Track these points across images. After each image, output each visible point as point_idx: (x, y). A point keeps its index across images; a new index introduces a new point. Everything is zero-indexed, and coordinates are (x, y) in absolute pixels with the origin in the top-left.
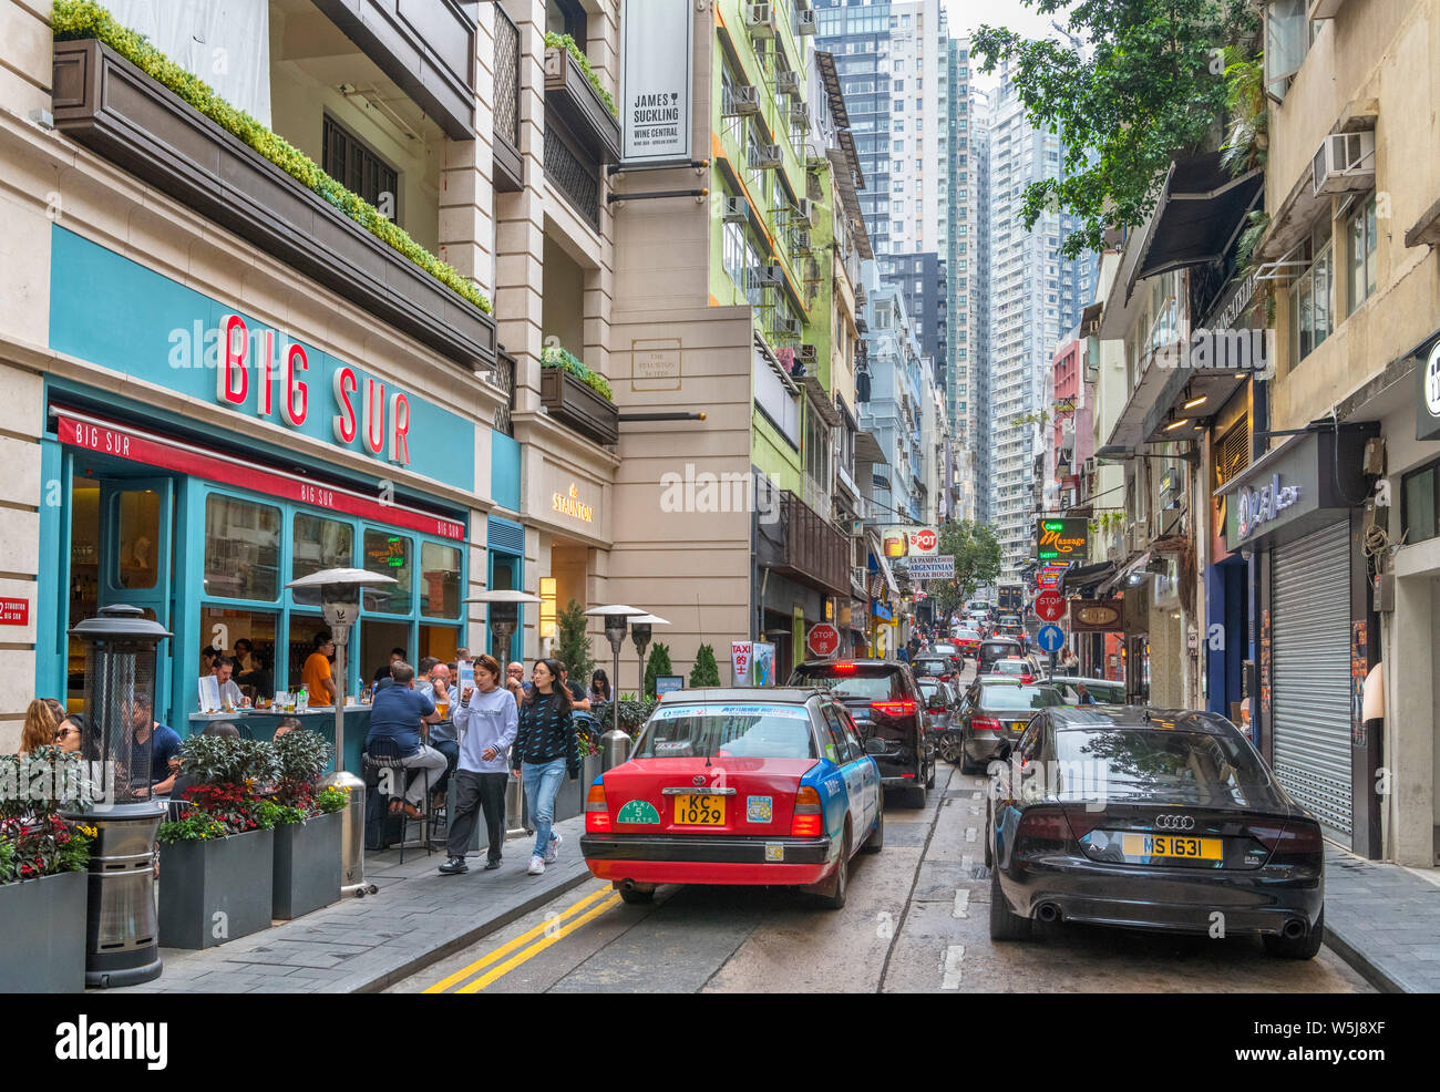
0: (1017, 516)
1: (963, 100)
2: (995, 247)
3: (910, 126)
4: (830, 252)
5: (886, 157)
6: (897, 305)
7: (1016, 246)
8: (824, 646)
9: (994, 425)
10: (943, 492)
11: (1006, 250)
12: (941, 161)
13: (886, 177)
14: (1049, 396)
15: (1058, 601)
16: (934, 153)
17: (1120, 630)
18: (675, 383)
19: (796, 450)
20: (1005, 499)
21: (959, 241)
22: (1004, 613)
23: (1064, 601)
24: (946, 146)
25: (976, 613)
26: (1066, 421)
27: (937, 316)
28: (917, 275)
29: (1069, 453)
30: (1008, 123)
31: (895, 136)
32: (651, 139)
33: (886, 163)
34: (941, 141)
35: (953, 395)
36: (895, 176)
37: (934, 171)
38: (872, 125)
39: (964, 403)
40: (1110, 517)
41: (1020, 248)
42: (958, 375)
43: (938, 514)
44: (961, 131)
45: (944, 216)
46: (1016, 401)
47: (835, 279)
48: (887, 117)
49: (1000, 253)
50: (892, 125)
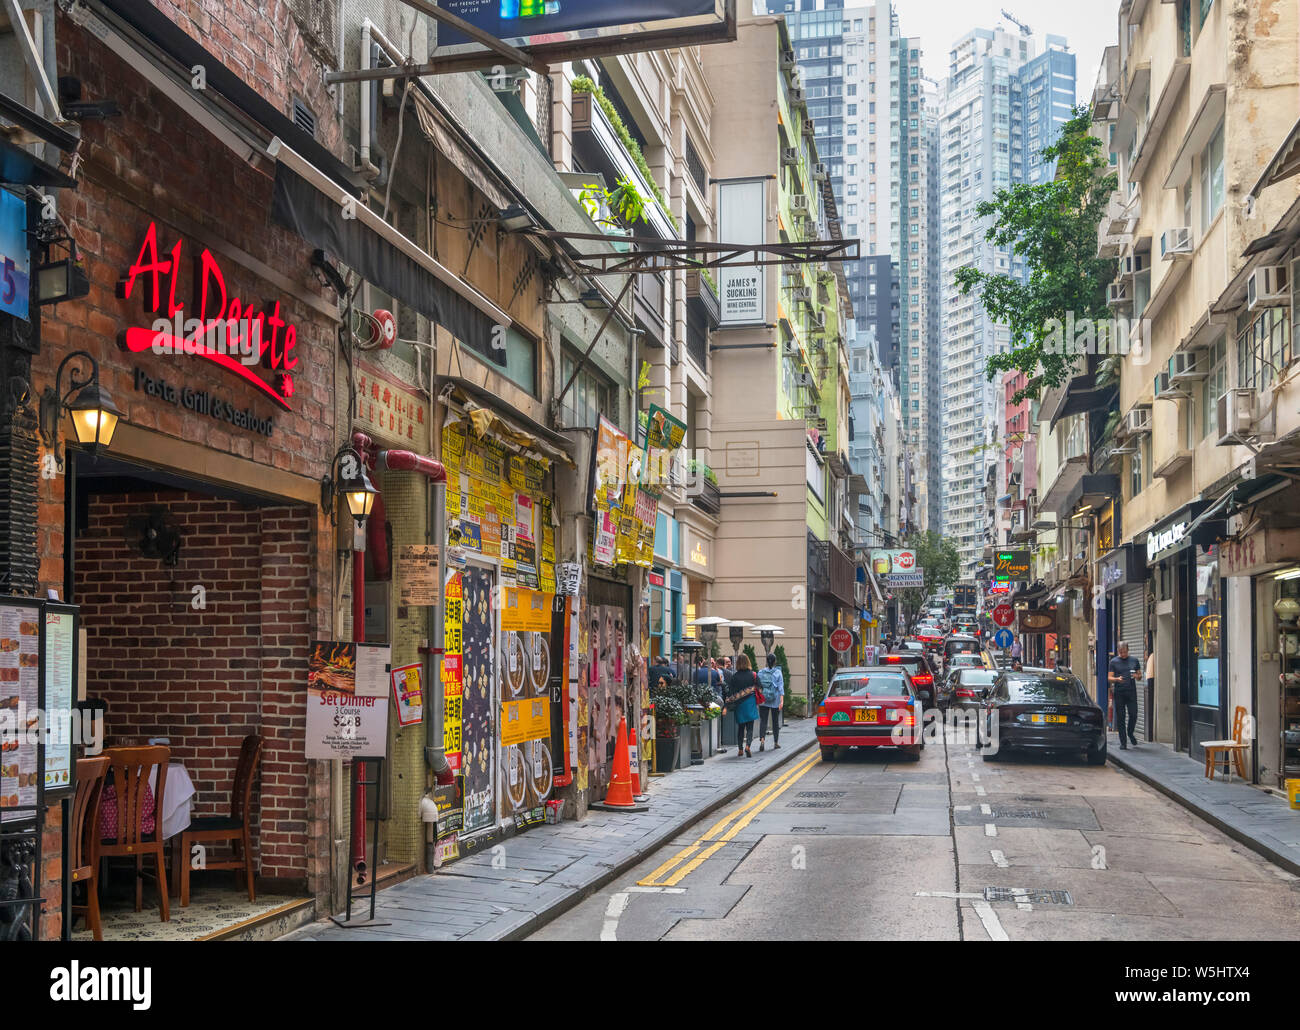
0: (968, 510)
1: (914, 99)
2: (946, 239)
3: (863, 131)
4: (836, 344)
5: (840, 161)
6: (871, 352)
7: (966, 238)
8: (842, 645)
9: (945, 418)
10: (903, 498)
11: (956, 243)
12: (893, 164)
13: (840, 180)
14: (1001, 411)
15: (1009, 611)
16: (887, 156)
17: (1054, 632)
18: (755, 471)
19: (822, 504)
20: (956, 493)
21: (911, 240)
22: (960, 611)
23: (1013, 612)
24: (898, 149)
25: (934, 611)
26: (1016, 450)
27: (890, 318)
28: (870, 278)
29: (1018, 476)
30: (958, 113)
31: (849, 139)
32: (738, 309)
33: (840, 167)
34: (893, 144)
35: (906, 394)
36: (848, 179)
37: (887, 175)
38: (826, 129)
39: (917, 402)
40: (1047, 550)
41: (970, 240)
42: (910, 373)
43: (900, 521)
44: (912, 131)
45: (897, 219)
46: (968, 395)
47: (839, 365)
48: (840, 121)
49: (950, 245)
50: (845, 129)
